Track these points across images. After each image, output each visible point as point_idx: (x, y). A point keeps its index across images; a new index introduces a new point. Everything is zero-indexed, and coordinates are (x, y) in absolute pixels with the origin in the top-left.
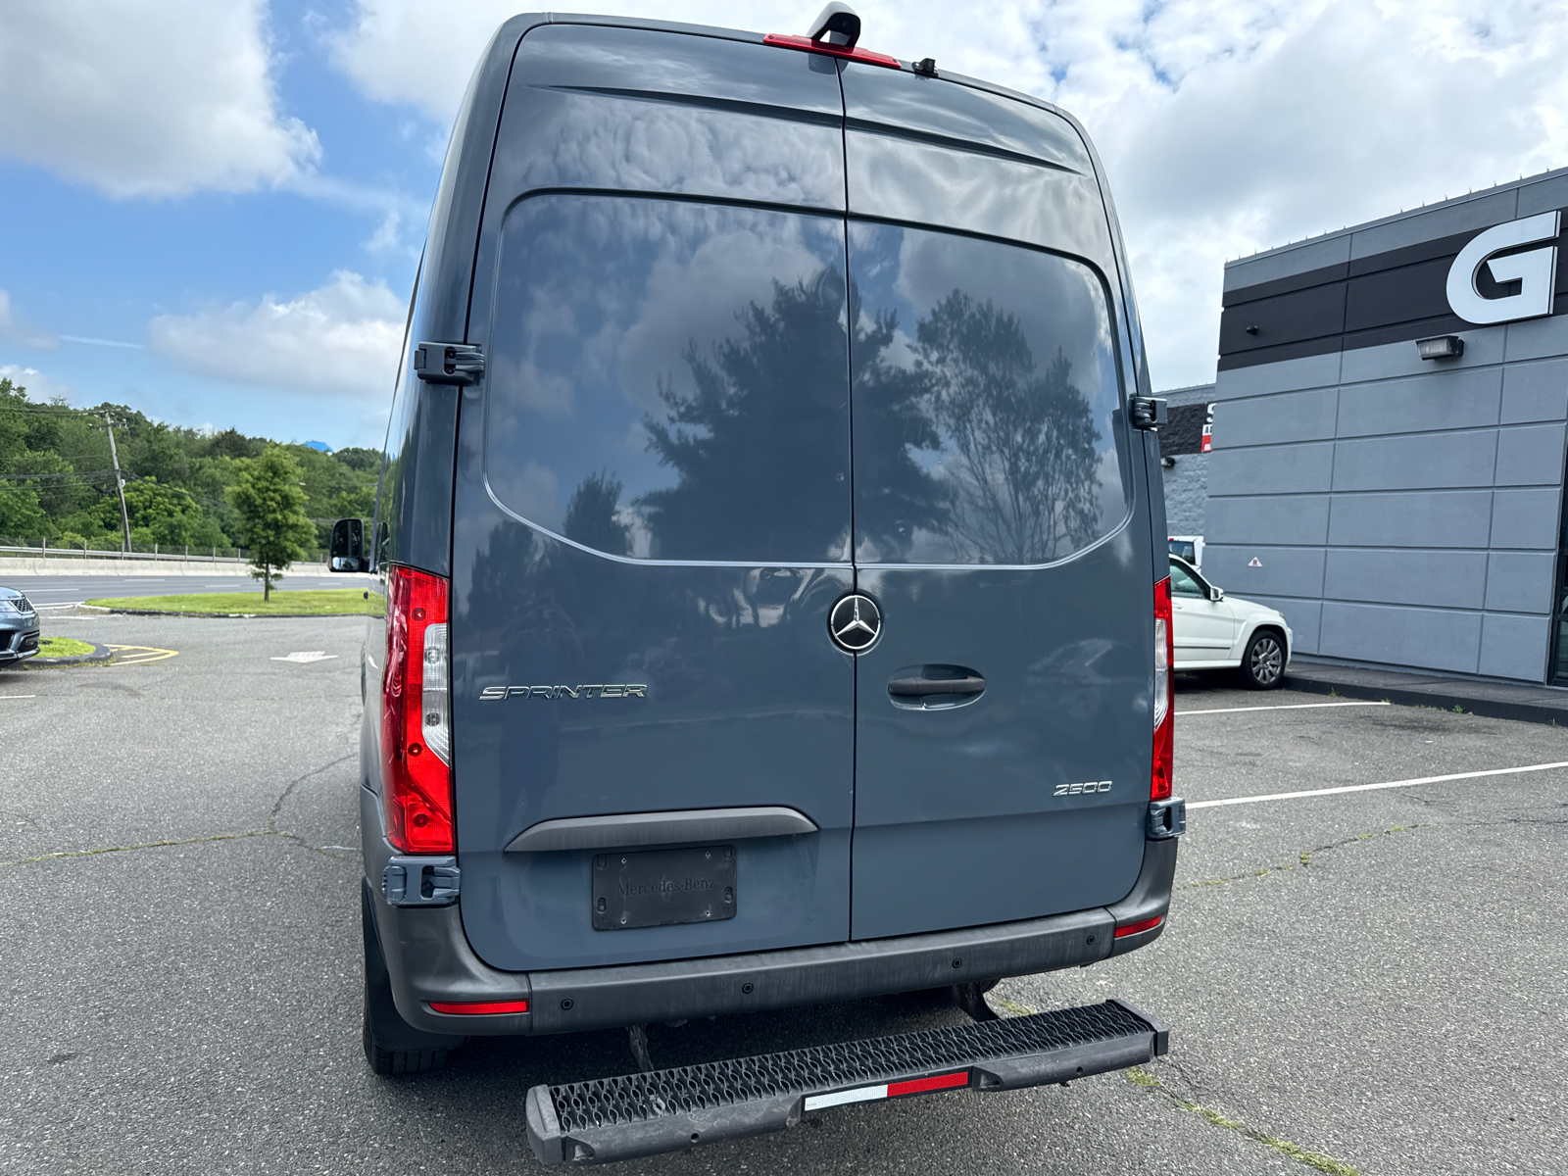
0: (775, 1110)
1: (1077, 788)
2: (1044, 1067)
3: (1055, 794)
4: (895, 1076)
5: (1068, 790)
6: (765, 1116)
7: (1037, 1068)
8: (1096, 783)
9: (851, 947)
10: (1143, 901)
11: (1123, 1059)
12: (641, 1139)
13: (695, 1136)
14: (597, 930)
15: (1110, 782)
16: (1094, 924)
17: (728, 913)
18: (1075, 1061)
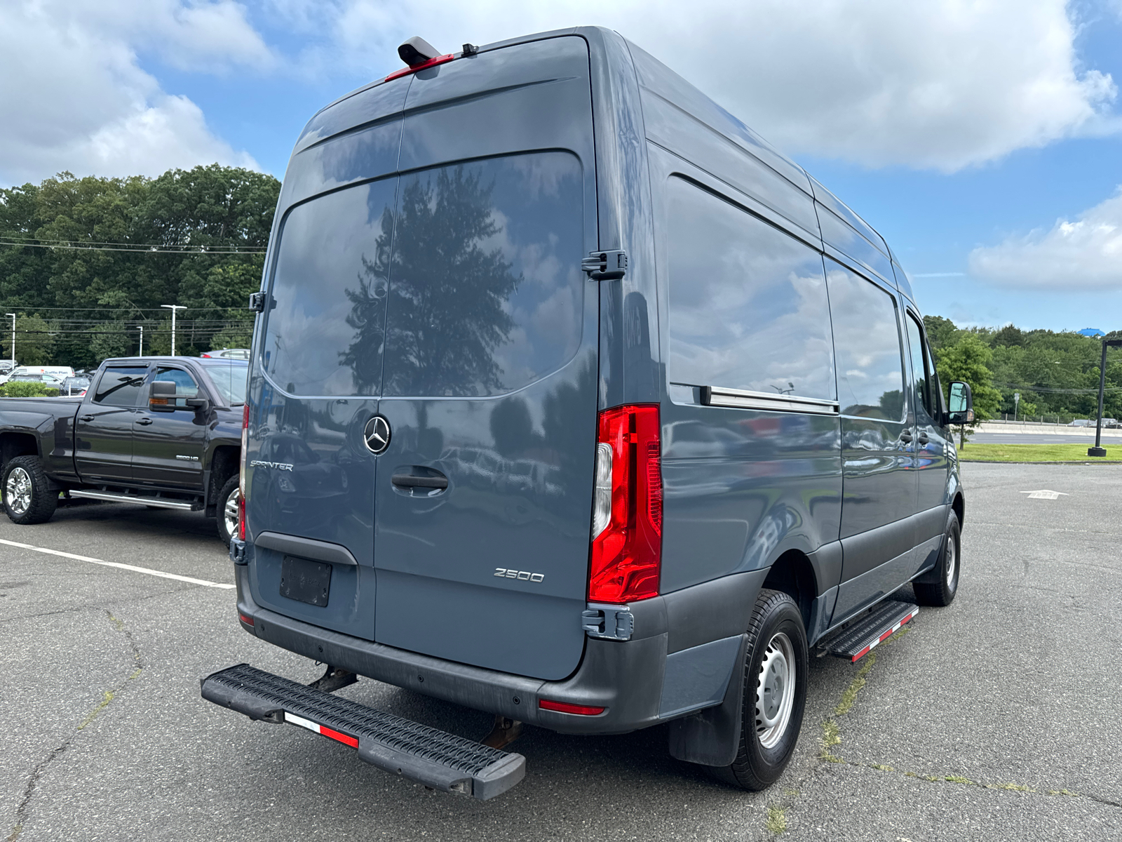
0: (263, 709)
1: (512, 573)
2: (383, 756)
3: (495, 574)
4: (328, 723)
5: (505, 574)
6: (257, 709)
7: (379, 755)
8: (529, 574)
9: (375, 646)
10: (574, 687)
11: (429, 780)
12: (215, 694)
13: (230, 702)
14: (282, 595)
15: (543, 576)
16: (519, 688)
17: (325, 603)
18: (400, 763)
